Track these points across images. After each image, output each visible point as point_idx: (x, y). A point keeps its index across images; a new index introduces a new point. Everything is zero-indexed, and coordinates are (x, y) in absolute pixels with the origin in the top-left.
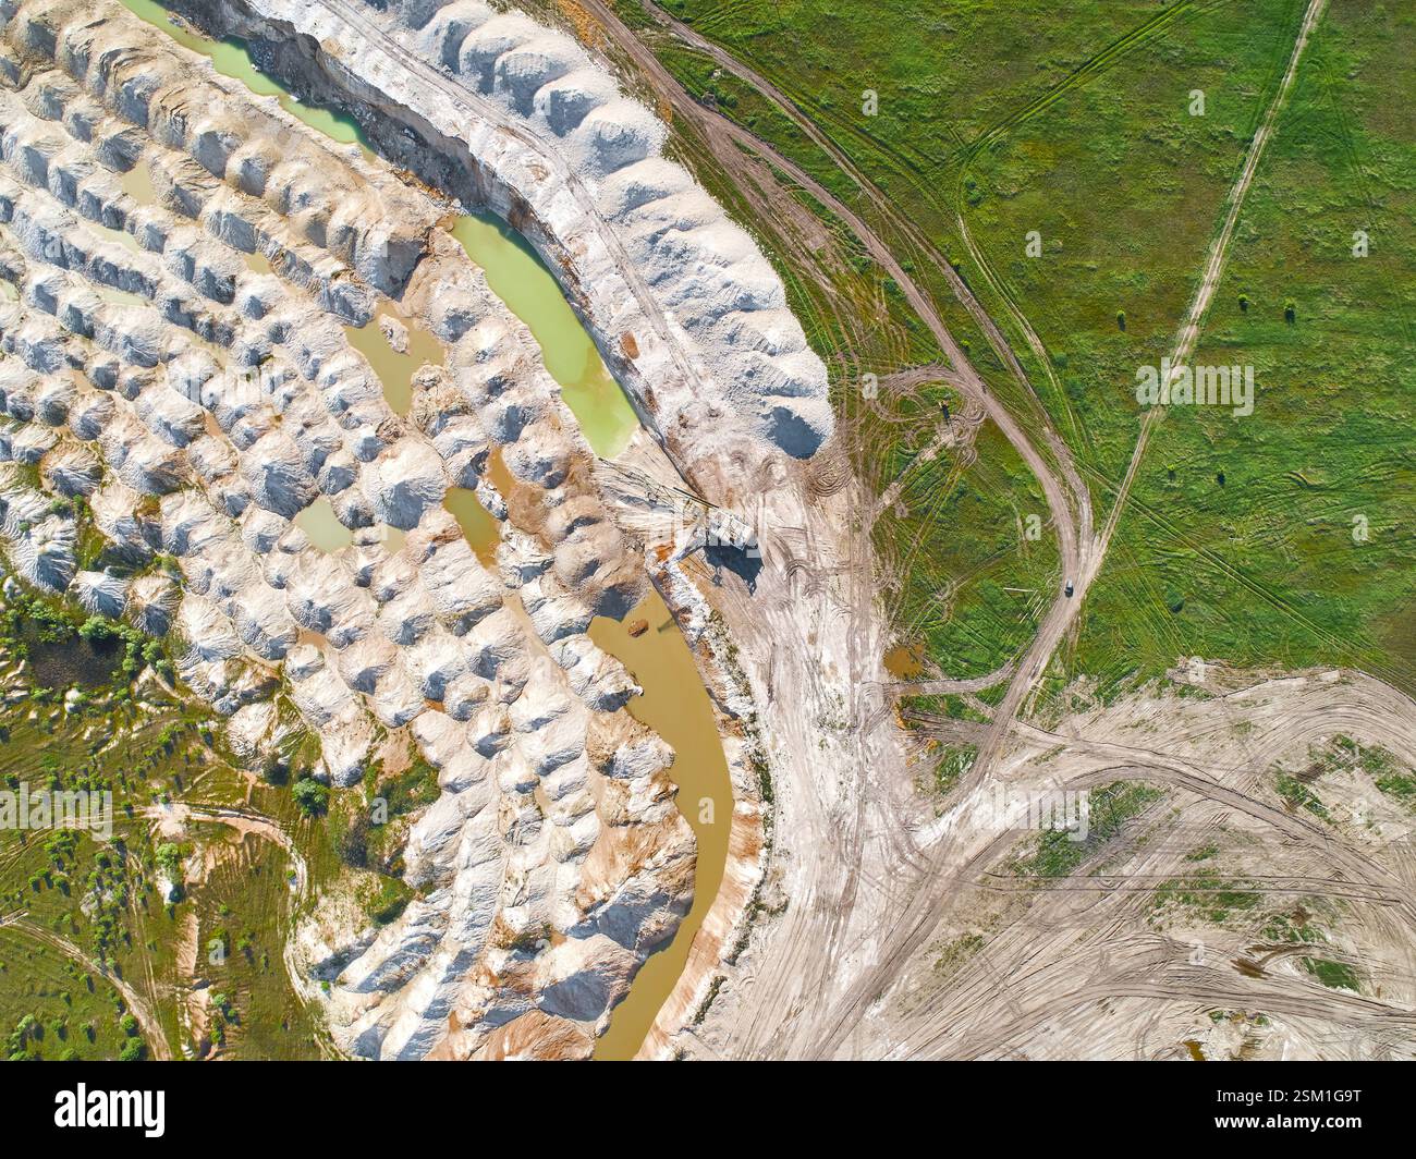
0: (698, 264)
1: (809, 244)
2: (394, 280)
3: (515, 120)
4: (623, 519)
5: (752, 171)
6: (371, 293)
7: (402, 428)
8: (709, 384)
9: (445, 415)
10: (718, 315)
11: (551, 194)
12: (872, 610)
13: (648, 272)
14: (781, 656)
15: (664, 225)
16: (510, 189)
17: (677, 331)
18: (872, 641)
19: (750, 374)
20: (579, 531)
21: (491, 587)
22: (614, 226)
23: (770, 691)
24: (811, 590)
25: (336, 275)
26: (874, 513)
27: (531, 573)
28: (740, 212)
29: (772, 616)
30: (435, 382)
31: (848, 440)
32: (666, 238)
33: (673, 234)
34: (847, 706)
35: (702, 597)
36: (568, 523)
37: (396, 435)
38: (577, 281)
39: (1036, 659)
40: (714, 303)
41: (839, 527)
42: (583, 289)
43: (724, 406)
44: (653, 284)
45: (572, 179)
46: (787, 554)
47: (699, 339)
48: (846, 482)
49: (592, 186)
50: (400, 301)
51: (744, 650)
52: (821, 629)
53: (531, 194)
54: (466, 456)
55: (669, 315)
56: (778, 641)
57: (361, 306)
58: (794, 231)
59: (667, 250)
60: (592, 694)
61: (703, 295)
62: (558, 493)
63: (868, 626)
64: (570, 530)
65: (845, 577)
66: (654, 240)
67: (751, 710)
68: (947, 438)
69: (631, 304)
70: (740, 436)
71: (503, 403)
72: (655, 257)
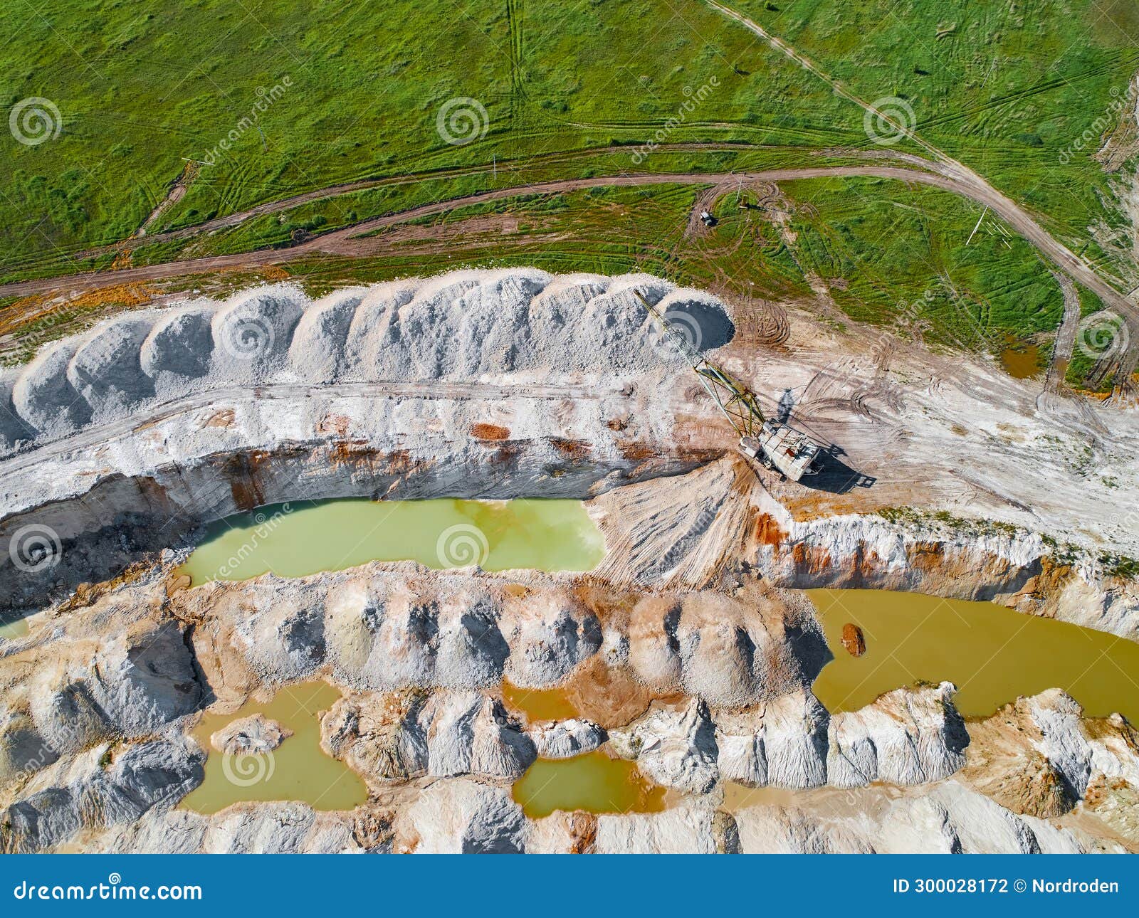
0: (456, 304)
1: (506, 231)
2: (184, 688)
3: (145, 410)
4: (692, 579)
5: (398, 238)
6: (171, 732)
7: (381, 811)
8: (591, 379)
9: (410, 723)
10: (523, 318)
11: (254, 419)
12: (946, 359)
13: (423, 369)
14: (969, 471)
15: (389, 313)
16: (210, 460)
17: (509, 379)
18: (984, 375)
19: (611, 321)
20: (682, 634)
21: (698, 816)
22: (344, 379)
23: (1015, 504)
24: (896, 403)
25: (107, 759)
26: (831, 306)
27: (706, 741)
28: (431, 267)
29: (913, 456)
30: (354, 716)
31: (734, 291)
32: (402, 320)
33: (404, 312)
34: (1063, 436)
35: (855, 517)
36: (664, 640)
37: (385, 824)
38: (371, 453)
39: (1057, 254)
40: (510, 314)
41: (833, 342)
42: (385, 451)
43: (626, 378)
44: (439, 373)
45: (259, 390)
46: (840, 404)
47: (533, 364)
48: (783, 314)
49: (286, 376)
50: (213, 698)
51: (947, 507)
52: (950, 416)
53: (236, 439)
54: (487, 729)
55: (485, 378)
56: (949, 465)
57: (175, 757)
58: (485, 235)
59: (417, 328)
60: (934, 751)
61: (492, 320)
62: (612, 639)
63: (964, 371)
64: (674, 644)
65: (894, 365)
66: (395, 334)
67: (1038, 538)
68: (780, 217)
69: (443, 408)
70: (671, 380)
71: (451, 627)
72: (413, 349)
